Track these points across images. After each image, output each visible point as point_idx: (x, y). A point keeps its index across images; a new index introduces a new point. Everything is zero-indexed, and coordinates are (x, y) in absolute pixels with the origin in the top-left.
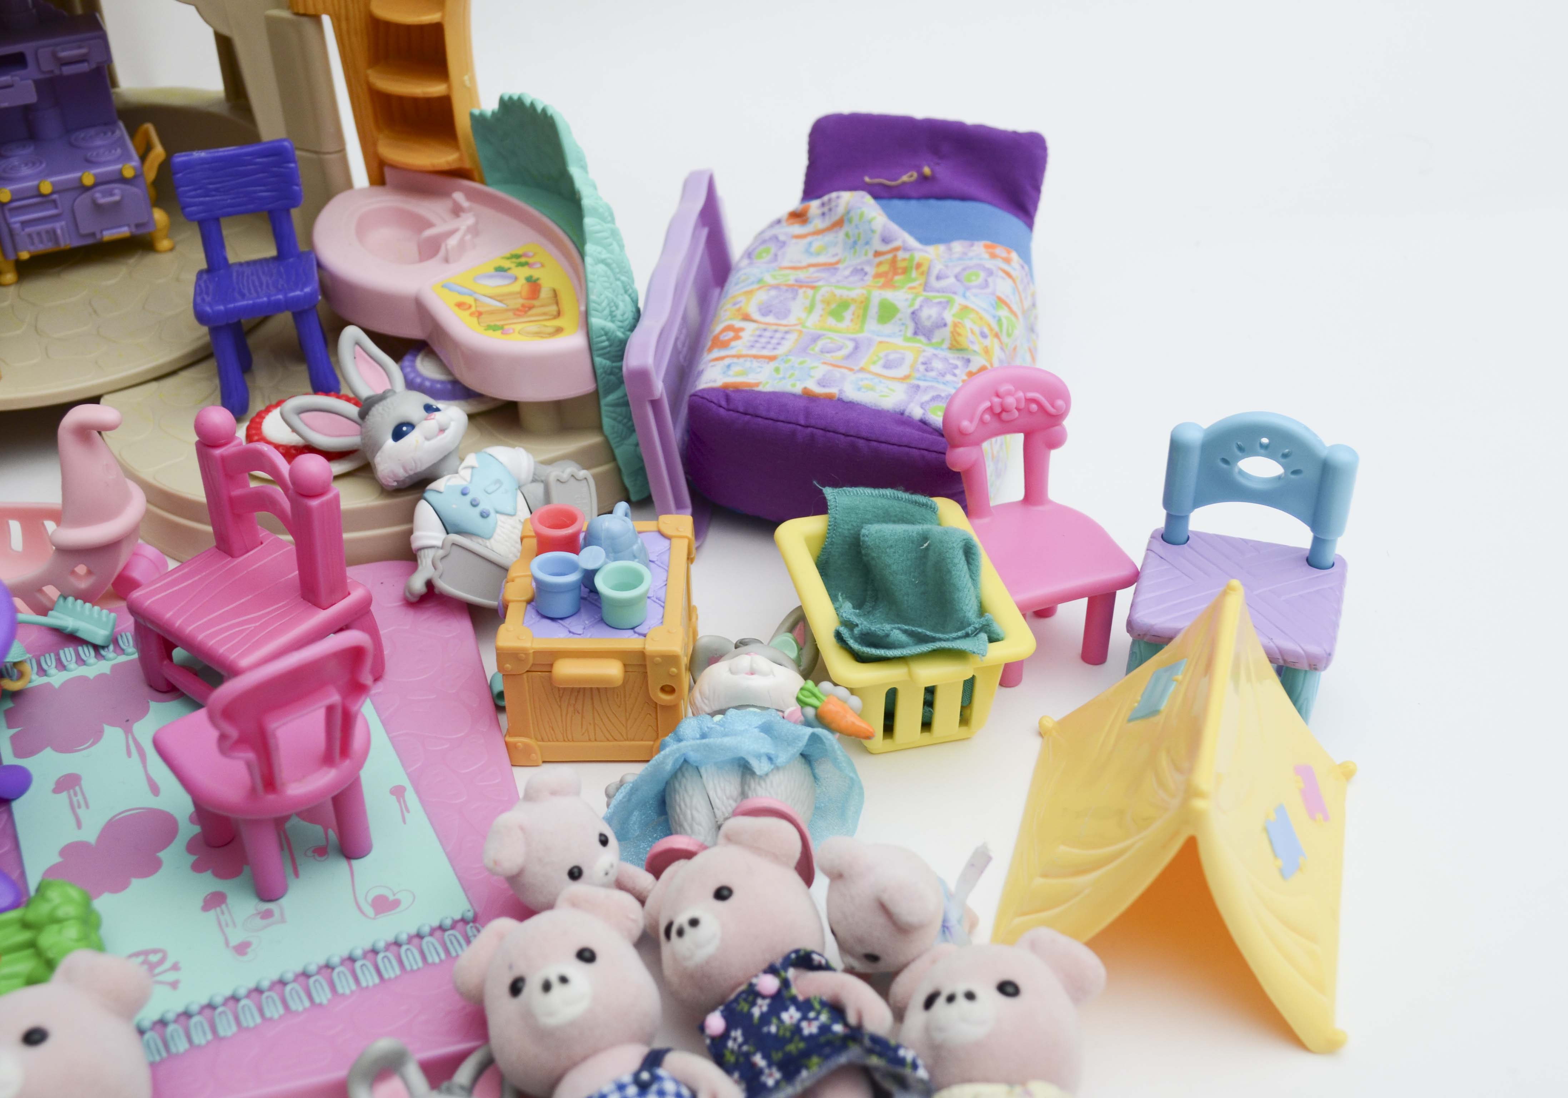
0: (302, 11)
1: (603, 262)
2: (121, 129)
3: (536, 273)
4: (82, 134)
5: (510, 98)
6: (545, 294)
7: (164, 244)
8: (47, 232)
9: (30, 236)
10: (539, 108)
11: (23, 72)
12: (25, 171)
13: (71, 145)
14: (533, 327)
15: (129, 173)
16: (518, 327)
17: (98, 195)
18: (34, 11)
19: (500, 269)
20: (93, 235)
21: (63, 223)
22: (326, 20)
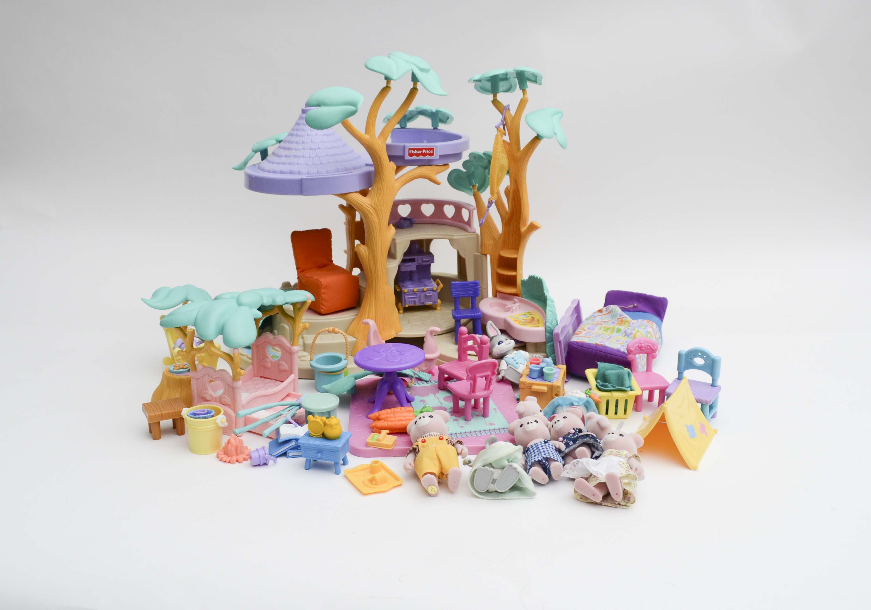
0: (483, 253)
1: (551, 311)
2: (432, 280)
3: (533, 316)
4: (423, 280)
5: (532, 276)
6: (536, 319)
7: (439, 308)
8: (413, 301)
9: (409, 301)
10: (538, 278)
11: (414, 263)
12: (410, 286)
13: (420, 282)
14: (532, 325)
15: (435, 289)
16: (529, 325)
17: (426, 293)
18: (417, 250)
19: (525, 315)
20: (423, 303)
21: (417, 299)
22: (488, 256)
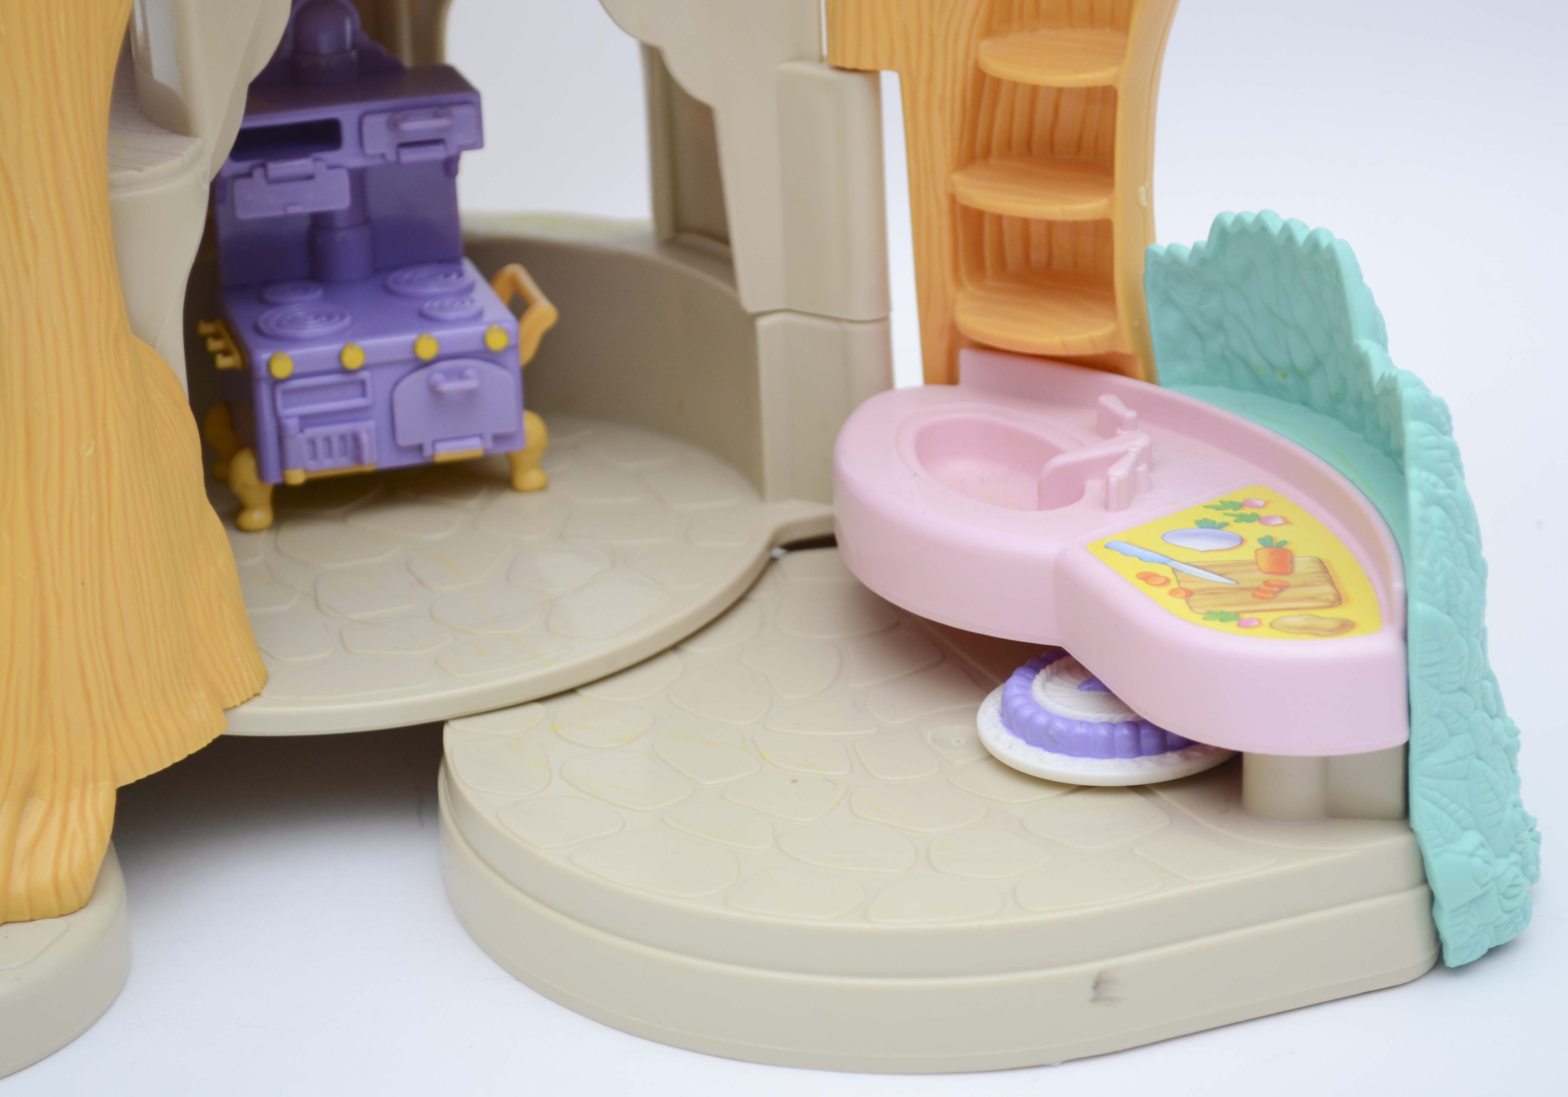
0: (849, 65)
1: (1438, 502)
2: (469, 269)
3: (1279, 534)
4: (407, 275)
5: (1238, 220)
6: (1302, 565)
7: (529, 477)
8: (343, 438)
9: (312, 442)
10: (1301, 237)
11: (330, 156)
12: (314, 328)
13: (388, 291)
14: (1295, 619)
15: (497, 341)
16: (1267, 618)
17: (438, 377)
18: (353, 54)
19: (1204, 524)
20: (420, 448)
21: (371, 424)
22: (890, 82)
